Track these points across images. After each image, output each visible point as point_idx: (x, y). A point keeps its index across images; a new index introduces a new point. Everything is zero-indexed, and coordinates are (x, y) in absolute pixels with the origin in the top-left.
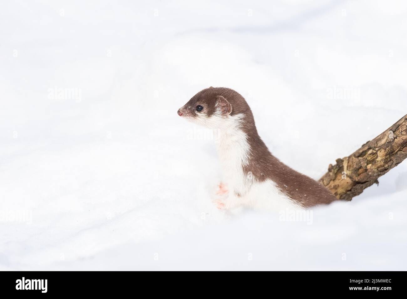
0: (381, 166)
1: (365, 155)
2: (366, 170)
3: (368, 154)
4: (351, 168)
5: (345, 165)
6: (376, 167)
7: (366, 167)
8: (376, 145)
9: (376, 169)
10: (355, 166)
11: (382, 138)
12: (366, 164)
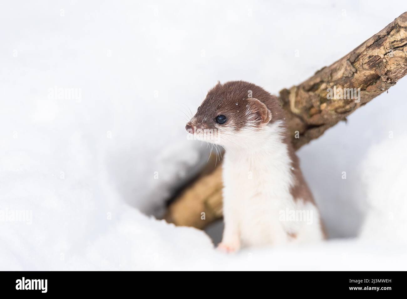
0: (340, 107)
1: (317, 89)
2: (320, 111)
3: (321, 90)
4: (300, 106)
5: (292, 99)
6: (333, 108)
7: (319, 107)
8: (330, 78)
9: (333, 110)
10: (304, 104)
11: (338, 68)
12: (318, 103)
